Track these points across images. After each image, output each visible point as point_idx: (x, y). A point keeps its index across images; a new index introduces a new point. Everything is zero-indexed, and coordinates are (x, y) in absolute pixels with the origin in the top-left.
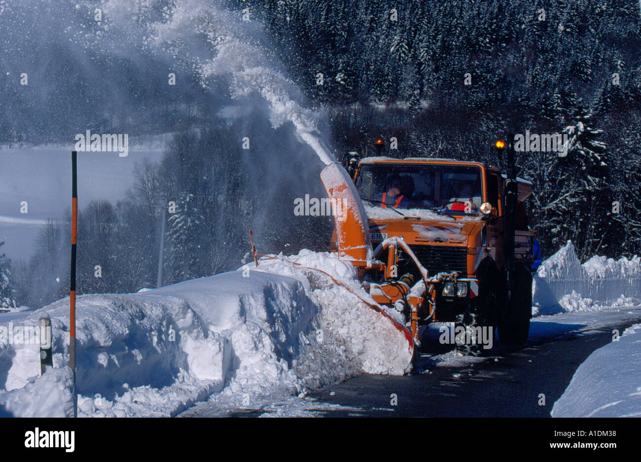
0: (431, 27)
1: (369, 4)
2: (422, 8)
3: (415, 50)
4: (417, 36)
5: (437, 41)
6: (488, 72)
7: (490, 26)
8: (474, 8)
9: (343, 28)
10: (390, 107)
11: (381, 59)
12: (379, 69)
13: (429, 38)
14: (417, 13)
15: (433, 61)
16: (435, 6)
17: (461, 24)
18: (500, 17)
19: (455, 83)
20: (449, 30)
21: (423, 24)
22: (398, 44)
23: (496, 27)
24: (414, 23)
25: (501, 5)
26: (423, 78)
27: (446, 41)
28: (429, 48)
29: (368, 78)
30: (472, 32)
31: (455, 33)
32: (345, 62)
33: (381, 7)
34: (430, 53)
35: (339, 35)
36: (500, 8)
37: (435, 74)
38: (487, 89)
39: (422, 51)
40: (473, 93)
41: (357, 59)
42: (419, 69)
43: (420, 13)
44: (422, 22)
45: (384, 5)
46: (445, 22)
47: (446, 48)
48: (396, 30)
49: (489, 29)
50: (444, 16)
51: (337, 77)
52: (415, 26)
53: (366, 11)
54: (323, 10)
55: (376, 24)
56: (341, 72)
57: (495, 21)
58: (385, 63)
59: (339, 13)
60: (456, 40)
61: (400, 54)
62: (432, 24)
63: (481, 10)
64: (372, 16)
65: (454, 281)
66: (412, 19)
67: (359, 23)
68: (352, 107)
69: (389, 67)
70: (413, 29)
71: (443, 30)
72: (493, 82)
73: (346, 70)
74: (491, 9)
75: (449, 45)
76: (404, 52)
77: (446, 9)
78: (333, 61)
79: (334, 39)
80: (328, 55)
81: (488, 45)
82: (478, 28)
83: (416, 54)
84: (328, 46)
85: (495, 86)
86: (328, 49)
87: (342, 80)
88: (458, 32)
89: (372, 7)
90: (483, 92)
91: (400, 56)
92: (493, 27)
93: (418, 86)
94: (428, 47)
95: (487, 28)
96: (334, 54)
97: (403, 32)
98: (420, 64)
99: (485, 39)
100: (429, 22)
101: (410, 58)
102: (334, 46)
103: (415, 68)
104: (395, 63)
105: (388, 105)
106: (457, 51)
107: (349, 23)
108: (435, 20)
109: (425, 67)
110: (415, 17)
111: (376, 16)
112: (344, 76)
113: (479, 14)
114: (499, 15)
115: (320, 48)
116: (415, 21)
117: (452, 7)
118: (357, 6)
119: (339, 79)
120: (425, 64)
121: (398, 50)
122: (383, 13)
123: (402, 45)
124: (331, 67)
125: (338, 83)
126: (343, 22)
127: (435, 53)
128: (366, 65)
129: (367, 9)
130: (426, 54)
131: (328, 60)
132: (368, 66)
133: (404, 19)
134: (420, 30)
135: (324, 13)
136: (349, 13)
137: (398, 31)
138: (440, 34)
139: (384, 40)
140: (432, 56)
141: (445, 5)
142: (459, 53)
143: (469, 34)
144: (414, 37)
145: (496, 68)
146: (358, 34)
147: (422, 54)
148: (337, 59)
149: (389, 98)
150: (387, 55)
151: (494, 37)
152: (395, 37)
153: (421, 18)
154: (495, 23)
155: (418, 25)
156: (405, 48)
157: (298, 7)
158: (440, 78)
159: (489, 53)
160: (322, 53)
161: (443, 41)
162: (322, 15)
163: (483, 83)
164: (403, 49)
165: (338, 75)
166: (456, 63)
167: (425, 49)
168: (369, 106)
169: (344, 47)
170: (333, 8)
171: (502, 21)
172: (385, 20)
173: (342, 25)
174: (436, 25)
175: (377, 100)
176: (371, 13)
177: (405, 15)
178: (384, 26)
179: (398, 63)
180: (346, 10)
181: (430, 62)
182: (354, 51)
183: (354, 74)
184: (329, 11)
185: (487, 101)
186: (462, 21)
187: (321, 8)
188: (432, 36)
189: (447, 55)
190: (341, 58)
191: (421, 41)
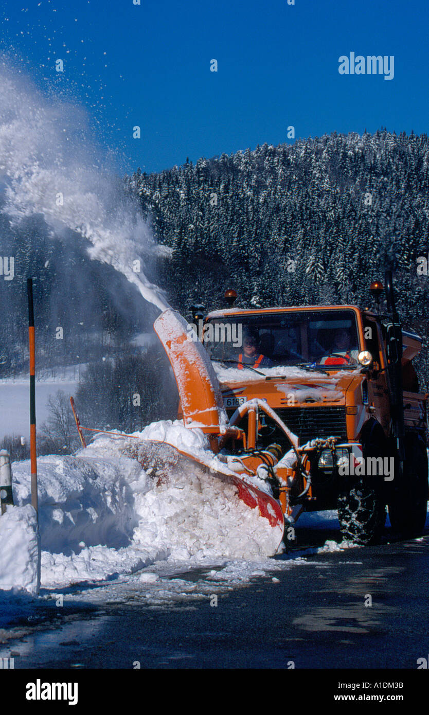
0: (347, 246)
1: (282, 225)
2: (337, 227)
3: (331, 270)
4: (333, 255)
5: (354, 260)
6: (408, 289)
7: (408, 242)
8: (390, 225)
9: (256, 250)
11: (297, 280)
12: (295, 291)
13: (345, 257)
14: (332, 232)
15: (350, 280)
16: (350, 224)
17: (378, 241)
18: (417, 232)
20: (365, 248)
21: (339, 242)
22: (313, 264)
23: (413, 243)
24: (330, 242)
25: (417, 220)
26: (340, 298)
27: (363, 259)
28: (345, 267)
29: (284, 300)
30: (389, 249)
31: (372, 251)
32: (259, 285)
33: (295, 227)
34: (346, 272)
35: (252, 257)
36: (417, 223)
37: (353, 293)
38: (407, 306)
39: (338, 270)
41: (272, 282)
42: (336, 289)
43: (335, 231)
44: (337, 240)
45: (297, 225)
46: (361, 240)
47: (363, 267)
48: (311, 249)
49: (407, 245)
50: (359, 234)
51: (252, 300)
52: (331, 245)
53: (280, 231)
54: (235, 232)
55: (290, 244)
56: (256, 294)
57: (412, 236)
58: (302, 284)
59: (251, 235)
60: (373, 257)
61: (316, 274)
62: (348, 242)
63: (397, 225)
64: (285, 236)
67: (273, 244)
69: (305, 288)
70: (328, 248)
71: (359, 248)
72: (413, 299)
73: (261, 293)
74: (406, 224)
75: (366, 263)
76: (320, 272)
77: (361, 226)
78: (247, 284)
79: (248, 261)
80: (242, 278)
81: (406, 262)
82: (395, 244)
83: (333, 274)
84: (242, 269)
85: (416, 303)
86: (241, 273)
87: (257, 303)
88: (375, 249)
89: (286, 227)
90: (403, 310)
91: (316, 277)
92: (411, 243)
95: (405, 244)
96: (249, 277)
97: (318, 251)
98: (337, 284)
99: (402, 255)
100: (344, 241)
101: (327, 278)
102: (247, 270)
103: (332, 288)
104: (311, 283)
106: (375, 269)
107: (263, 244)
108: (350, 238)
109: (342, 287)
110: (330, 236)
111: (290, 236)
112: (259, 299)
113: (395, 230)
114: (416, 230)
115: (233, 272)
116: (330, 239)
117: (368, 223)
118: (269, 227)
119: (255, 302)
120: (343, 284)
121: (313, 271)
122: (297, 233)
123: (318, 265)
124: (246, 290)
125: (254, 306)
126: (256, 244)
127: (352, 272)
128: (281, 286)
129: (280, 229)
130: (342, 273)
131: (242, 283)
132: (284, 287)
133: (319, 238)
134: (336, 249)
135: (235, 235)
136: (261, 234)
137: (313, 251)
138: (357, 252)
139: (299, 260)
140: (349, 276)
141: (360, 222)
142: (377, 271)
143: (386, 251)
144: (330, 256)
145: (416, 285)
146: (272, 255)
147: (339, 273)
148: (251, 282)
150: (303, 276)
151: (412, 253)
152: (311, 257)
153: (336, 236)
154: (412, 239)
155: (333, 243)
156: (321, 269)
157: (209, 230)
158: (358, 297)
159: (408, 271)
160: (236, 276)
161: (360, 260)
162: (234, 238)
163: (403, 300)
164: (319, 270)
165: (253, 298)
167: (342, 268)
169: (258, 269)
170: (245, 229)
171: (420, 237)
172: (299, 240)
173: (255, 246)
174: (352, 242)
176: (284, 234)
177: (319, 234)
178: (298, 246)
179: (314, 284)
180: (258, 231)
181: (347, 281)
182: (269, 273)
183: (270, 297)
184: (241, 233)
185: (408, 318)
186: (379, 238)
187: (233, 230)
188: (349, 254)
189: (364, 274)
190: (255, 281)
191: (337, 260)
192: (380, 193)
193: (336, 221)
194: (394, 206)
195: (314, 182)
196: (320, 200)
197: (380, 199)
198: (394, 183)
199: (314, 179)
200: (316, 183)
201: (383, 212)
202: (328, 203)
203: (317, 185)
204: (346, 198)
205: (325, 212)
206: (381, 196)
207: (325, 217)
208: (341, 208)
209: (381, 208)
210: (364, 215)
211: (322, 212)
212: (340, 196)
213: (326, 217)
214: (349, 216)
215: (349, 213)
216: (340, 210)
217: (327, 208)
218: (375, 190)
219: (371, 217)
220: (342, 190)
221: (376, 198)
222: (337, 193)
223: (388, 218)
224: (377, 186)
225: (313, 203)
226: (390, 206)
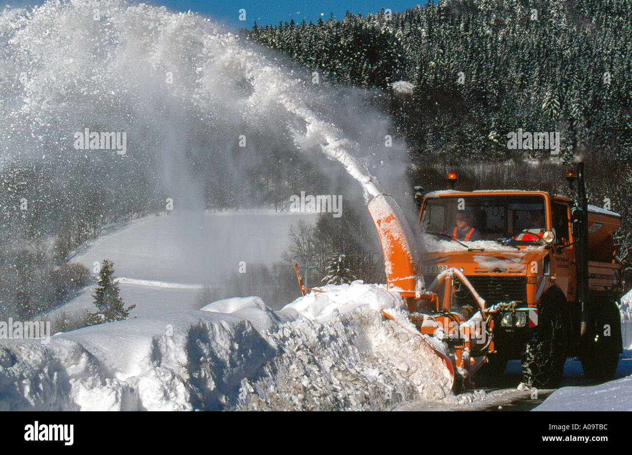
0: (582, 83)
1: (520, 63)
2: (572, 64)
3: (567, 106)
4: (569, 91)
5: (588, 96)
8: (624, 63)
9: (495, 86)
10: (543, 163)
11: (533, 116)
12: (531, 126)
13: (580, 94)
14: (567, 69)
15: (585, 116)
16: (585, 61)
17: (611, 78)
19: (607, 137)
20: (599, 85)
21: (574, 79)
22: (550, 100)
24: (565, 79)
26: (575, 133)
27: (597, 96)
28: (581, 104)
30: (622, 86)
31: (606, 88)
32: (497, 120)
33: (531, 65)
34: (581, 108)
35: (490, 93)
37: (587, 129)
39: (573, 106)
40: (626, 146)
41: (509, 117)
42: (572, 124)
43: (570, 69)
44: (572, 77)
45: (534, 63)
46: (596, 77)
47: (597, 103)
48: (547, 86)
50: (594, 71)
51: (490, 135)
52: (566, 82)
54: (474, 70)
55: (527, 81)
56: (493, 130)
58: (537, 120)
59: (490, 72)
60: (607, 94)
61: (552, 110)
62: (583, 80)
64: (522, 74)
65: (512, 311)
66: (563, 75)
67: (511, 81)
68: (505, 164)
69: (541, 123)
70: (564, 85)
71: (594, 85)
73: (499, 128)
75: (600, 99)
76: (555, 108)
77: (596, 64)
79: (485, 97)
80: (480, 114)
82: (628, 82)
83: (568, 110)
84: (480, 105)
86: (480, 108)
87: (495, 138)
88: (608, 86)
89: (523, 65)
91: (552, 113)
93: (571, 142)
94: (579, 102)
96: (486, 112)
97: (554, 88)
98: (572, 120)
100: (579, 78)
101: (562, 114)
102: (486, 105)
103: (568, 123)
104: (547, 119)
105: (541, 160)
106: (608, 106)
107: (501, 81)
108: (585, 76)
109: (577, 123)
110: (566, 73)
111: (527, 73)
112: (497, 134)
115: (472, 107)
116: (566, 77)
117: (602, 62)
118: (507, 64)
119: (492, 137)
120: (577, 119)
121: (549, 107)
122: (534, 70)
123: (554, 101)
124: (484, 125)
125: (492, 141)
126: (495, 81)
127: (586, 108)
128: (518, 122)
129: (518, 67)
130: (578, 109)
131: (480, 118)
133: (555, 75)
134: (571, 86)
135: (474, 72)
136: (499, 71)
137: (549, 87)
138: (591, 89)
139: (535, 96)
140: (583, 111)
141: (596, 60)
142: (611, 107)
143: (619, 88)
144: (566, 93)
146: (510, 92)
147: (574, 109)
148: (489, 117)
149: (542, 154)
150: (538, 113)
152: (547, 93)
153: (571, 74)
155: (569, 81)
156: (557, 104)
157: (449, 67)
158: (592, 134)
160: (474, 112)
161: (594, 96)
162: (473, 74)
164: (555, 105)
165: (491, 133)
166: (608, 117)
167: (577, 104)
168: (522, 163)
169: (496, 105)
170: (484, 67)
172: (536, 77)
173: (493, 83)
174: (587, 80)
175: (530, 157)
176: (522, 71)
177: (555, 71)
178: (535, 83)
179: (550, 119)
180: (496, 68)
181: (583, 117)
182: (506, 109)
183: (507, 132)
184: (480, 70)
186: (613, 76)
187: (472, 67)
188: (584, 91)
189: (598, 110)
190: (493, 116)
191: (573, 96)
192: (615, 32)
193: (572, 59)
194: (629, 44)
195: (552, 21)
196: (557, 39)
197: (615, 38)
198: (629, 22)
199: (551, 18)
200: (554, 22)
201: (617, 50)
202: (565, 42)
203: (555, 24)
204: (582, 37)
205: (562, 50)
206: (616, 35)
207: (561, 55)
208: (577, 46)
209: (615, 46)
210: (599, 53)
211: (558, 49)
212: (576, 35)
213: (562, 55)
214: (586, 54)
215: (585, 50)
216: (576, 48)
217: (564, 46)
218: (610, 29)
219: (606, 55)
220: (578, 29)
221: (611, 36)
222: (574, 32)
223: (623, 56)
224: (612, 25)
225: (550, 41)
226: (625, 44)
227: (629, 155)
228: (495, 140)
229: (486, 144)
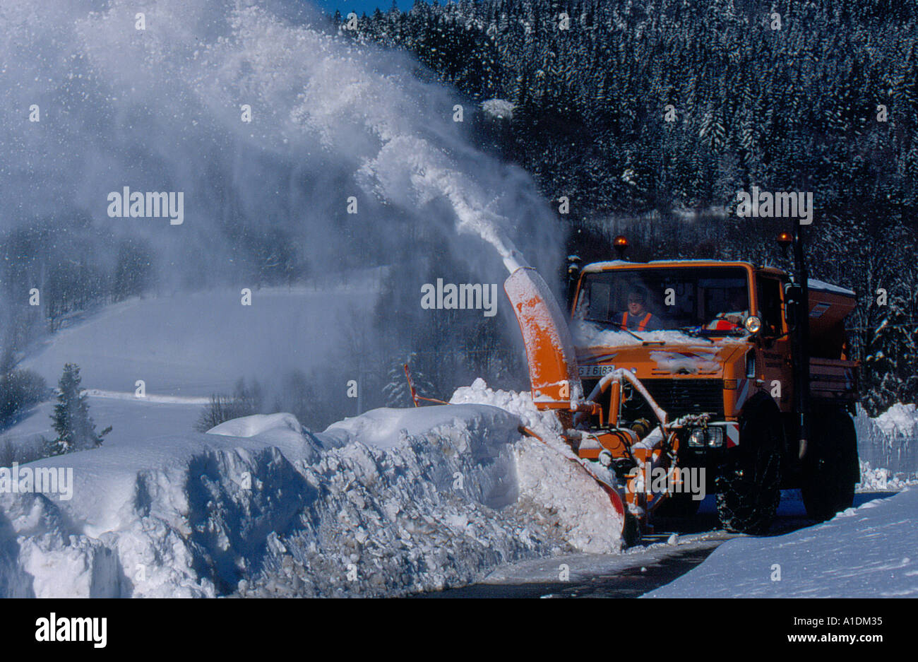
0: (757, 99)
1: (666, 70)
2: (743, 72)
3: (735, 133)
4: (738, 111)
5: (767, 118)
6: (841, 159)
7: (842, 92)
8: (818, 69)
9: (630, 106)
10: (701, 214)
11: (686, 147)
12: (684, 162)
13: (755, 115)
14: (735, 79)
15: (761, 146)
16: (762, 67)
17: (800, 91)
18: (856, 79)
19: (794, 176)
20: (782, 103)
21: (745, 94)
22: (710, 125)
23: (850, 95)
24: (733, 94)
25: (856, 62)
26: (748, 172)
27: (779, 117)
28: (755, 129)
29: (668, 175)
30: (816, 103)
31: (792, 106)
32: (634, 154)
33: (684, 73)
34: (756, 135)
35: (624, 115)
36: (856, 67)
37: (764, 165)
38: (840, 183)
39: (744, 133)
40: (821, 189)
41: (652, 149)
42: (742, 159)
43: (740, 78)
44: (743, 92)
45: (687, 70)
46: (777, 91)
47: (779, 127)
48: (706, 104)
49: (841, 98)
50: (775, 81)
51: (624, 176)
52: (734, 98)
53: (663, 79)
54: (601, 81)
56: (629, 167)
57: (848, 85)
58: (692, 153)
59: (624, 84)
60: (793, 115)
61: (714, 139)
62: (758, 94)
63: (829, 70)
64: (671, 86)
65: (703, 426)
66: (730, 88)
67: (653, 98)
68: (647, 217)
69: (698, 158)
70: (731, 102)
71: (775, 102)
72: (850, 173)
73: (637, 165)
74: (841, 68)
75: (784, 122)
76: (719, 136)
77: (777, 70)
78: (617, 153)
79: (618, 121)
80: (609, 145)
81: (839, 121)
82: (824, 97)
83: (737, 138)
84: (609, 133)
85: (853, 179)
86: (609, 137)
87: (631, 179)
88: (795, 103)
89: (671, 74)
90: (835, 188)
91: (713, 142)
92: (846, 95)
93: (742, 183)
94: (753, 127)
95: (838, 97)
96: (619, 143)
97: (716, 107)
98: (743, 152)
99: (835, 112)
100: (753, 92)
101: (729, 143)
102: (618, 132)
103: (736, 158)
104: (706, 151)
105: (698, 210)
106: (796, 131)
107: (639, 97)
108: (762, 89)
109: (750, 156)
110: (733, 85)
112: (634, 174)
113: (825, 76)
114: (854, 76)
115: (598, 136)
116: (734, 90)
117: (786, 68)
118: (649, 74)
119: (628, 178)
120: (750, 152)
121: (710, 134)
122: (687, 82)
123: (716, 126)
124: (615, 161)
125: (627, 183)
126: (630, 97)
127: (764, 135)
128: (665, 156)
129: (663, 76)
130: (750, 138)
131: (610, 151)
132: (668, 158)
133: (718, 88)
134: (741, 104)
135: (601, 85)
136: (638, 83)
137: (709, 106)
138: (770, 108)
139: (690, 119)
140: (759, 140)
141: (777, 65)
142: (800, 134)
143: (811, 106)
144: (733, 114)
145: (853, 153)
146: (652, 113)
147: (746, 137)
148: (622, 150)
149: (699, 201)
150: (695, 142)
151: (848, 109)
152: (706, 115)
153: (741, 86)
154: (849, 88)
155: (738, 96)
156: (721, 131)
157: (565, 77)
158: (773, 171)
159: (842, 133)
160: (601, 142)
161: (775, 118)
162: (599, 88)
163: (834, 175)
164: (718, 132)
165: (625, 173)
166: (796, 148)
167: (750, 130)
168: (671, 214)
169: (632, 132)
170: (615, 77)
171: (860, 86)
172: (691, 92)
173: (629, 101)
174: (764, 94)
175: (683, 206)
176: (669, 83)
177: (718, 82)
178: (689, 99)
179: (711, 152)
180: (633, 79)
181: (758, 149)
182: (646, 137)
183: (648, 170)
184: (609, 81)
185: (842, 200)
186: (802, 88)
187: (597, 77)
188: (759, 111)
189: (781, 138)
190: (628, 148)
191: (743, 118)
192: (805, 25)
193: (742, 65)
194: (825, 42)
195: (713, 10)
196: (720, 35)
197: (804, 34)
198: (825, 10)
199: (712, 5)
200: (716, 11)
201: (808, 50)
202: (732, 39)
203: (717, 13)
204: (756, 32)
205: (727, 51)
206: (807, 28)
207: (726, 58)
208: (750, 45)
209: (805, 45)
210: (782, 55)
211: (722, 51)
212: (748, 29)
213: (728, 59)
214: (761, 57)
215: (761, 52)
216: (748, 48)
217: (730, 46)
218: (798, 20)
219: (792, 57)
220: (751, 20)
221: (800, 30)
222: (745, 24)
223: (817, 59)
224: (801, 14)
225: (711, 39)
226: (819, 42)
227: (827, 202)
228: (631, 182)
229: (618, 187)
